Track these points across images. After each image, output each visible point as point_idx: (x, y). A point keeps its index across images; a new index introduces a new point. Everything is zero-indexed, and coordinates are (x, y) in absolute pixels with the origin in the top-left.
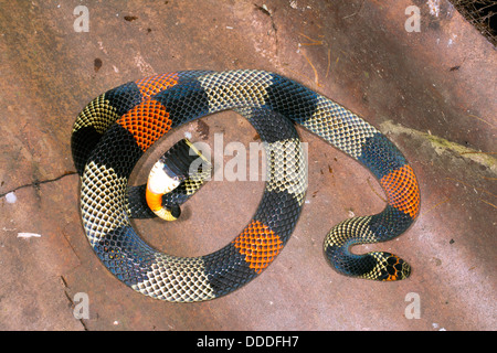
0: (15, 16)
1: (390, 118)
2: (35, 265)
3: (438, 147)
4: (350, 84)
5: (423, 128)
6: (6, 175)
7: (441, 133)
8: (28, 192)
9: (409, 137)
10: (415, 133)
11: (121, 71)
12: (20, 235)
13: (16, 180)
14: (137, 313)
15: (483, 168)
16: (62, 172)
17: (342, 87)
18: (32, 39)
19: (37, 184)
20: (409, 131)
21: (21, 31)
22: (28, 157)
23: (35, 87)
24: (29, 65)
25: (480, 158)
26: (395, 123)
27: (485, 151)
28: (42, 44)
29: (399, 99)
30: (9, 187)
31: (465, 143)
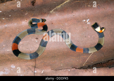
0: (4, 58)
1: (50, 11)
2: (48, 73)
3: (59, 7)
4: (42, 14)
5: (55, 7)
6: (32, 71)
7: (58, 5)
8: (36, 69)
9: (55, 10)
10: (55, 9)
11: (21, 46)
12: (42, 73)
13: (33, 70)
14: (62, 61)
15: (67, 3)
16: (35, 62)
17: (41, 15)
18: (10, 57)
19: (35, 67)
20: (54, 9)
21: (7, 58)
22: (30, 66)
23: (19, 60)
24: (14, 60)
25: (65, 3)
26: (51, 10)
27: (65, 1)
28: (11, 56)
29: (49, 8)
30: (34, 71)
31: (62, 3)
